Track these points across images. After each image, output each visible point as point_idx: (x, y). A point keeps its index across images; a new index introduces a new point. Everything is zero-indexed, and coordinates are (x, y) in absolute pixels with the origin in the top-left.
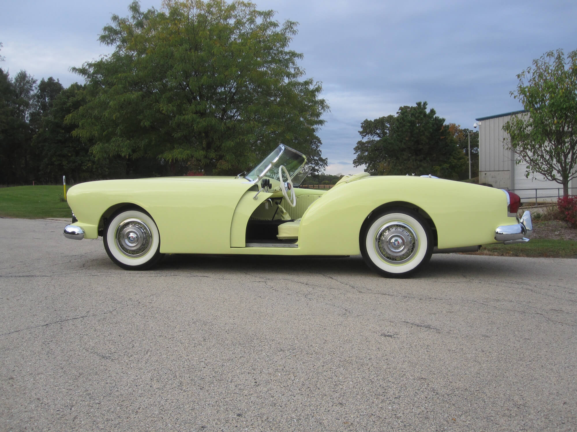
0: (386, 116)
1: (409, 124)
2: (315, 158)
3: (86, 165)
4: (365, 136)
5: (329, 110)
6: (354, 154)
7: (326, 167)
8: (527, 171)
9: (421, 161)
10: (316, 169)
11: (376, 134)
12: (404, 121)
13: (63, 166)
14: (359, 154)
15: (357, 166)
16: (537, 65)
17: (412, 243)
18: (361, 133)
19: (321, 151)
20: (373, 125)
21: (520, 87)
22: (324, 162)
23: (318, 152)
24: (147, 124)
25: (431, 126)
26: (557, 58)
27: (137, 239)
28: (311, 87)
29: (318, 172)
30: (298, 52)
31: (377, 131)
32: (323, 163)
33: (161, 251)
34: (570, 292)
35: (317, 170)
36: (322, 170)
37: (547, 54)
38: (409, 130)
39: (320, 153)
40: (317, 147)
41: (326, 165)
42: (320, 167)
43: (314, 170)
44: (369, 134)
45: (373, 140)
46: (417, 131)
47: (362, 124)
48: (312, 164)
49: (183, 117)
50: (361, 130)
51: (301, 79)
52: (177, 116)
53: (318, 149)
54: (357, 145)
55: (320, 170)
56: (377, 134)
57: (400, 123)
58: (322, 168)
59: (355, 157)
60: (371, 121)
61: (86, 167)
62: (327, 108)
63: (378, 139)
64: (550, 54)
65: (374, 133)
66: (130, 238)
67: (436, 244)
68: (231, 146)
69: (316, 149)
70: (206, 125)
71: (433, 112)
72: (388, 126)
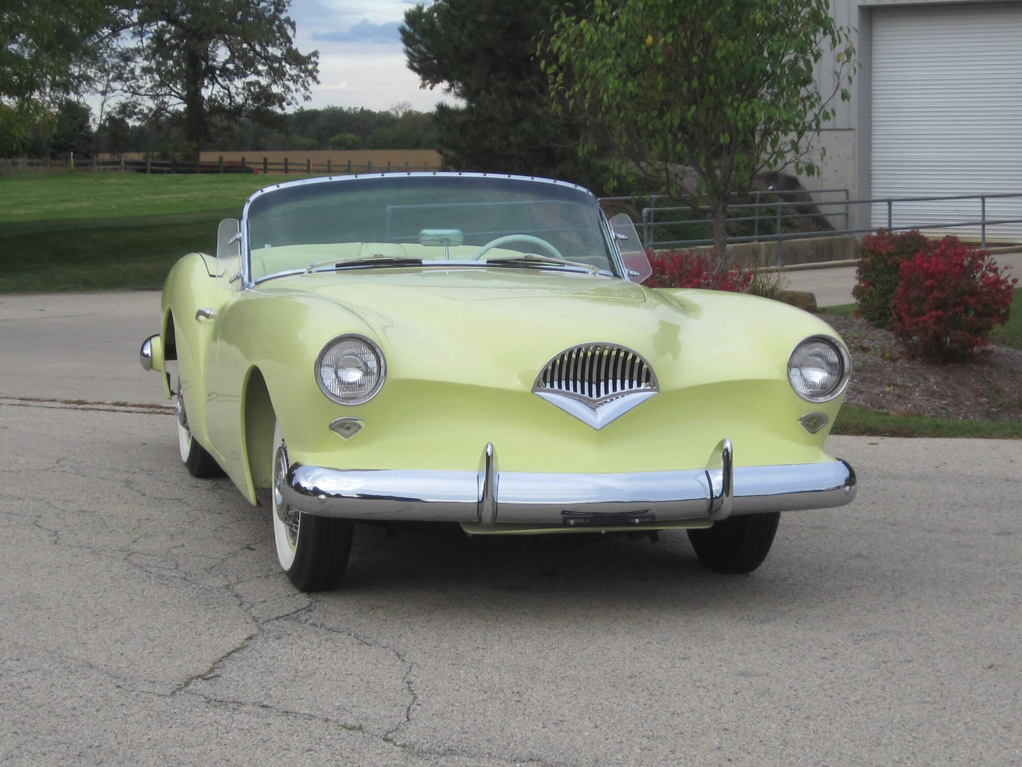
2: (272, 50)
7: (313, 86)
10: (276, 96)
19: (293, 25)
22: (305, 65)
23: (281, 29)
29: (281, 107)
32: (301, 70)
35: (280, 99)
36: (299, 97)
39: (290, 32)
40: (279, 6)
41: (315, 78)
42: (288, 88)
43: (264, 96)
48: (258, 73)
53: (283, 16)
55: (289, 97)
58: (297, 90)
69: (275, 17)
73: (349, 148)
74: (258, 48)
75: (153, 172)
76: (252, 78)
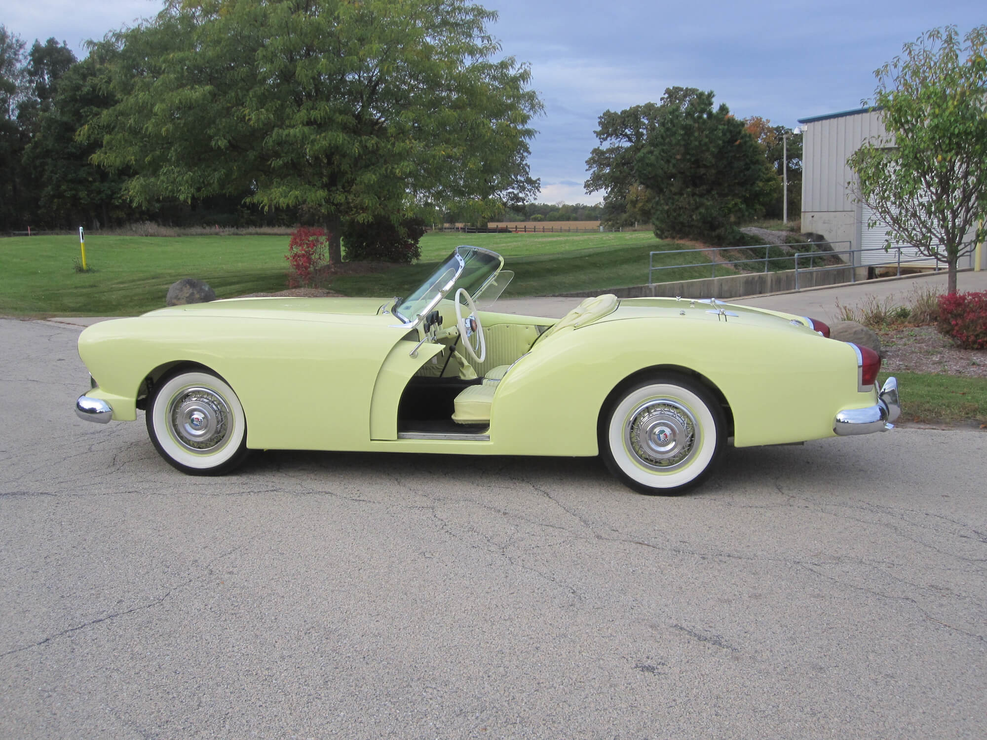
0: (642, 104)
1: (682, 132)
2: (519, 178)
3: (120, 198)
4: (605, 139)
5: (542, 112)
6: (587, 170)
7: (538, 193)
8: (887, 241)
9: (701, 196)
10: (521, 198)
11: (624, 135)
12: (674, 126)
13: (80, 199)
14: (594, 172)
15: (590, 192)
16: (910, 52)
17: (690, 436)
18: (598, 134)
19: (529, 167)
20: (619, 121)
21: (880, 93)
22: (534, 184)
23: (523, 168)
24: (222, 143)
25: (721, 134)
26: (946, 41)
27: (205, 420)
28: (512, 72)
29: (523, 203)
30: (488, 8)
31: (627, 130)
32: (532, 187)
33: (250, 445)
34: (962, 533)
35: (523, 200)
36: (531, 198)
37: (929, 33)
38: (682, 143)
39: (528, 170)
40: (523, 158)
41: (538, 190)
42: (527, 195)
43: (516, 198)
44: (611, 135)
45: (618, 147)
46: (697, 143)
47: (600, 118)
48: (513, 188)
49: (286, 132)
50: (599, 129)
51: (494, 59)
52: (276, 129)
53: (524, 163)
54: (590, 156)
55: (527, 198)
56: (626, 135)
57: (668, 129)
58: (531, 196)
59: (588, 176)
60: (615, 114)
61: (120, 201)
62: (539, 108)
63: (628, 144)
64: (934, 34)
65: (621, 134)
66: (193, 421)
67: (732, 433)
68: (372, 182)
69: (520, 163)
70: (327, 145)
71: (723, 109)
72: (646, 122)
73: (539, 221)
74: (513, 177)
75: (468, 232)
76: (510, 190)
